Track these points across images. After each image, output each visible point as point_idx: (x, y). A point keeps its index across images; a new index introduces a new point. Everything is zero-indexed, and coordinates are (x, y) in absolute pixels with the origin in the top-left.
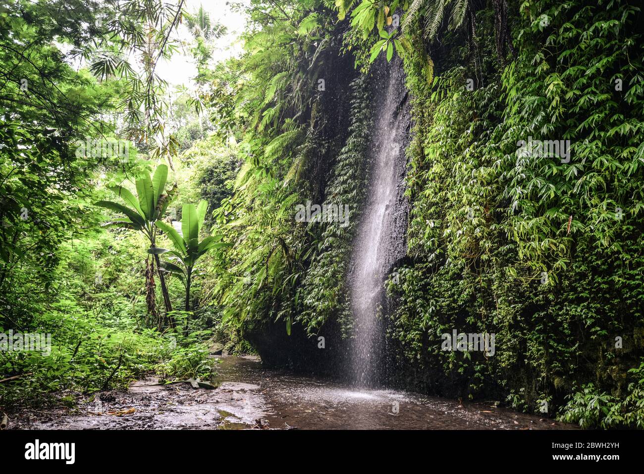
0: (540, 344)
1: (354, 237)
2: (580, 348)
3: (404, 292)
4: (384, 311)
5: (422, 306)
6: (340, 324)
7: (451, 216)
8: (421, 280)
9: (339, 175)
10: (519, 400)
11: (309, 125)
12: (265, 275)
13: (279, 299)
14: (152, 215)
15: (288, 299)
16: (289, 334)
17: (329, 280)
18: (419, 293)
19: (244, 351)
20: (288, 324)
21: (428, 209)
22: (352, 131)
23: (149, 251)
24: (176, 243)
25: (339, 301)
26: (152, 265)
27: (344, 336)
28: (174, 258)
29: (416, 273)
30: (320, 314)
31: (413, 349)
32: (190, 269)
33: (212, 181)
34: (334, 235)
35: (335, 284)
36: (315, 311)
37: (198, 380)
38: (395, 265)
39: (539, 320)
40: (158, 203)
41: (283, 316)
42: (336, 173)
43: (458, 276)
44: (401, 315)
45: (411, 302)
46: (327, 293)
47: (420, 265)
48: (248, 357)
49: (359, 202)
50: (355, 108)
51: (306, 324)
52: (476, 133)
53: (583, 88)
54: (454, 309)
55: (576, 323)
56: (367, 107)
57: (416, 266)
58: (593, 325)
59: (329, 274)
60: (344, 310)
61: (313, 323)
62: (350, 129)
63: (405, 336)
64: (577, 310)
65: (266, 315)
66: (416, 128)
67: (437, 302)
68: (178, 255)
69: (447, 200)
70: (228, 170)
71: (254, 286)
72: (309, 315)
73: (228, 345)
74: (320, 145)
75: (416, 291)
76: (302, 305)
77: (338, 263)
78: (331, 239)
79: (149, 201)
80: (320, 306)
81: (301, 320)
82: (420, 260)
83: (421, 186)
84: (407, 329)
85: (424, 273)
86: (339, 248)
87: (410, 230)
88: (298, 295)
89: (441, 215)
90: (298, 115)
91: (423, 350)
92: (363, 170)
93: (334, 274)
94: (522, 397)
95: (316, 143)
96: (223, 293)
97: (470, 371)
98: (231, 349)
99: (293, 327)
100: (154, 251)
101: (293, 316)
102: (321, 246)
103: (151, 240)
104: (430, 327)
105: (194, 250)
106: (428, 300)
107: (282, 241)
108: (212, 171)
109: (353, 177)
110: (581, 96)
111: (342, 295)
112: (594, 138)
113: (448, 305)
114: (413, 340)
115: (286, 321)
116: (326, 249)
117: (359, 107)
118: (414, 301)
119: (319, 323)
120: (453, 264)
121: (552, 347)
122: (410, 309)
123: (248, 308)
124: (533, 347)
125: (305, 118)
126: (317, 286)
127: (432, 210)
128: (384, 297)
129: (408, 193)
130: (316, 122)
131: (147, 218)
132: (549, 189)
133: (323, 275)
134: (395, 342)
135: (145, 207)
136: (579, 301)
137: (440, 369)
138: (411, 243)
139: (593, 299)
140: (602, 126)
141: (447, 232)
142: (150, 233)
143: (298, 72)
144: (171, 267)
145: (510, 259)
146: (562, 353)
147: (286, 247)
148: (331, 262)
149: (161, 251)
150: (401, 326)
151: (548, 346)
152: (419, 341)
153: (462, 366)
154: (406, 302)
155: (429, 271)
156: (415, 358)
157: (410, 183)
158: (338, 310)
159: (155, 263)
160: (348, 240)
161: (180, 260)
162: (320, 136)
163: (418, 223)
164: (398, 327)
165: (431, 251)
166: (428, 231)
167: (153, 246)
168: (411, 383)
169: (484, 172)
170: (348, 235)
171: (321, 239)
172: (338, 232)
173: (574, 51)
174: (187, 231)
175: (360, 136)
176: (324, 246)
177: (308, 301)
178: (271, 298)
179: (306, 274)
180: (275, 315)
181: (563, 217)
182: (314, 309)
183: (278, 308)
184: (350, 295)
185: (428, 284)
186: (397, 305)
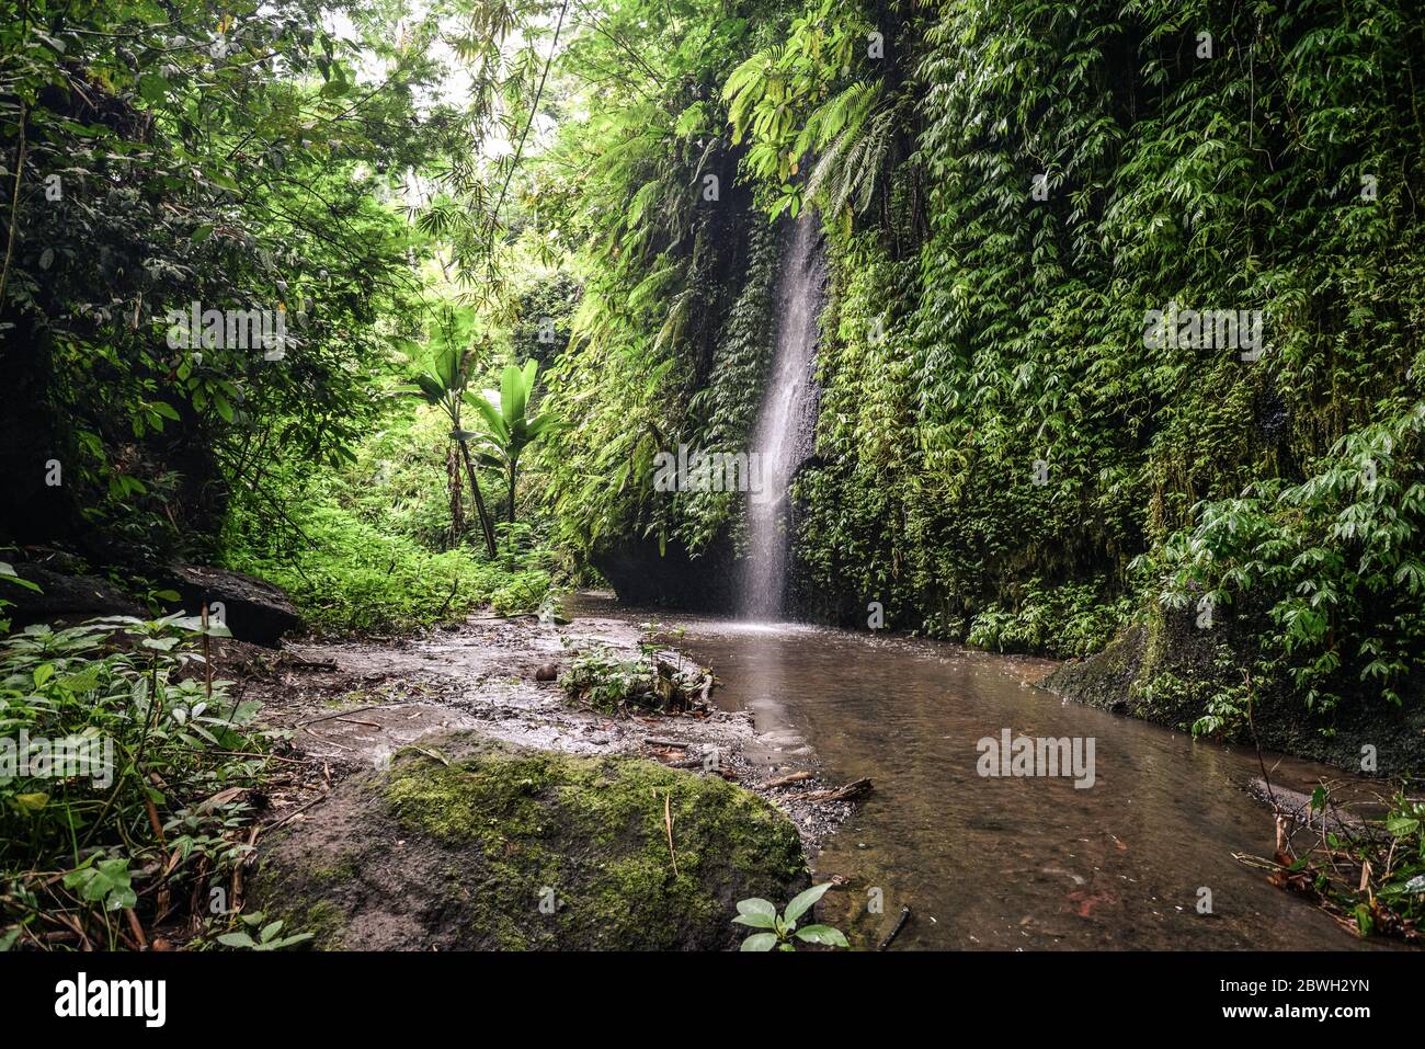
0: (951, 561)
1: (753, 425)
2: (984, 565)
3: (811, 500)
4: (789, 523)
5: (832, 517)
6: (733, 541)
7: (865, 412)
8: (832, 486)
9: (733, 335)
10: (935, 626)
11: (689, 262)
12: (628, 472)
13: (648, 507)
14: (453, 382)
15: (661, 508)
16: (663, 554)
18: (829, 502)
19: (587, 583)
20: (662, 541)
21: (842, 399)
22: (752, 276)
23: (452, 436)
24: (493, 423)
25: (732, 511)
26: (457, 456)
27: (738, 555)
28: (488, 445)
29: (826, 477)
30: (706, 526)
31: (822, 571)
32: (513, 462)
33: (531, 317)
34: (726, 421)
36: (699, 523)
37: (546, 612)
38: (802, 466)
39: (948, 535)
40: (462, 363)
41: (654, 530)
42: (729, 332)
43: (870, 484)
44: (807, 529)
45: (819, 513)
46: (716, 501)
47: (831, 468)
48: (593, 593)
49: (760, 377)
50: (755, 242)
51: (688, 542)
52: (896, 314)
53: (987, 294)
54: (867, 522)
55: (979, 535)
56: (772, 242)
57: (827, 468)
58: (992, 541)
60: (738, 521)
61: (697, 539)
62: (747, 273)
63: (813, 555)
64: (980, 524)
65: (628, 529)
66: (832, 288)
67: (850, 513)
68: (495, 441)
69: (861, 391)
70: (557, 299)
71: (611, 489)
72: (691, 528)
73: (559, 576)
74: (706, 291)
75: (826, 500)
76: (681, 514)
78: (721, 427)
79: (450, 361)
80: (706, 516)
81: (680, 536)
82: (830, 461)
83: (833, 369)
84: (816, 545)
85: (836, 478)
86: (732, 439)
87: (820, 424)
88: (676, 501)
89: (853, 408)
90: (674, 243)
91: (834, 570)
92: (765, 332)
94: (938, 622)
95: (700, 288)
96: (558, 497)
97: (887, 596)
98: (563, 582)
99: (668, 545)
100: (458, 435)
101: (669, 530)
102: (707, 436)
103: (453, 418)
104: (840, 544)
105: (520, 437)
106: (839, 511)
107: (652, 426)
108: (530, 300)
109: (750, 342)
110: (984, 303)
111: (736, 502)
112: (993, 349)
113: (863, 517)
114: (823, 559)
115: (658, 538)
116: (714, 440)
117: (761, 241)
118: (823, 511)
119: (704, 539)
120: (864, 470)
121: (960, 564)
122: (818, 521)
123: (605, 519)
124: (944, 567)
125: (685, 249)
127: (845, 402)
128: (788, 505)
129: (819, 375)
130: (701, 258)
131: (447, 387)
132: (952, 397)
134: (801, 563)
135: (444, 371)
136: (980, 515)
138: (821, 438)
139: (994, 514)
140: (1002, 336)
141: (858, 431)
142: (452, 409)
143: (673, 183)
144: (486, 459)
145: (917, 467)
146: (970, 570)
147: (659, 436)
149: (468, 435)
150: (809, 542)
151: (956, 563)
152: (829, 560)
153: (878, 590)
154: (813, 513)
155: (839, 477)
156: (825, 581)
157: (822, 364)
158: (728, 522)
159: (461, 453)
160: (744, 428)
161: (497, 448)
162: (707, 278)
163: (829, 416)
164: (804, 544)
165: (843, 451)
166: (838, 427)
167: (456, 428)
168: (821, 614)
169: (896, 367)
170: (744, 422)
171: (708, 426)
172: (731, 418)
173: (980, 252)
174: (509, 406)
175: (762, 283)
176: (711, 436)
177: (690, 510)
178: (635, 505)
180: (642, 529)
181: (966, 427)
182: (698, 520)
183: (647, 519)
185: (840, 491)
186: (804, 515)
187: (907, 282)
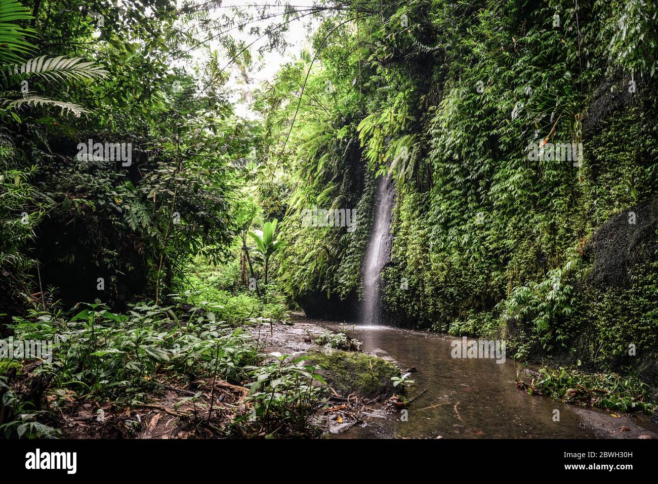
0: (442, 303)
1: (366, 249)
2: (454, 304)
3: (389, 278)
4: (380, 287)
5: (397, 285)
6: (358, 293)
7: (410, 247)
8: (397, 273)
10: (436, 327)
11: (341, 184)
12: (315, 265)
13: (323, 279)
14: (244, 227)
15: (328, 279)
16: (328, 298)
17: (352, 270)
19: (292, 308)
20: (329, 293)
21: (401, 241)
22: (366, 191)
23: (243, 249)
24: (259, 244)
25: (358, 281)
26: (244, 257)
27: (360, 299)
28: (257, 253)
29: (395, 270)
30: (347, 288)
31: (393, 306)
32: (267, 260)
34: (355, 247)
35: (356, 273)
36: (344, 286)
37: (285, 320)
38: (385, 266)
39: (440, 293)
41: (326, 288)
43: (412, 273)
44: (388, 289)
45: (392, 283)
46: (351, 277)
47: (397, 267)
48: (294, 313)
49: (369, 230)
50: (367, 178)
51: (340, 293)
52: (421, 212)
53: (453, 209)
54: (411, 287)
55: (452, 294)
57: (395, 267)
58: (456, 296)
59: (352, 267)
60: (360, 286)
61: (344, 292)
62: (364, 190)
63: (390, 299)
64: (452, 290)
65: (314, 287)
66: (397, 199)
68: (260, 251)
69: (408, 239)
71: (308, 271)
72: (341, 288)
74: (347, 196)
75: (395, 279)
76: (337, 282)
77: (357, 262)
78: (353, 249)
80: (348, 284)
81: (336, 291)
82: (397, 264)
83: (398, 230)
84: (391, 296)
85: (398, 270)
86: (357, 254)
87: (392, 250)
88: (335, 277)
89: (405, 245)
90: (335, 177)
91: (398, 306)
92: (371, 213)
93: (355, 267)
94: (438, 326)
95: (345, 195)
96: (283, 273)
97: (418, 315)
99: (331, 294)
100: (245, 248)
101: (331, 289)
102: (348, 252)
103: (243, 241)
104: (401, 295)
105: (270, 249)
107: (325, 247)
109: (365, 216)
110: (452, 212)
111: (359, 278)
112: (455, 229)
114: (393, 301)
115: (327, 291)
116: (351, 254)
117: (369, 178)
118: (394, 283)
119: (346, 292)
120: (409, 268)
122: (392, 287)
123: (305, 283)
124: (439, 305)
125: (339, 179)
126: (346, 273)
129: (392, 232)
130: (345, 183)
132: (441, 244)
133: (349, 267)
134: (385, 302)
136: (452, 286)
137: (406, 314)
138: (393, 256)
139: (457, 286)
140: (458, 224)
141: (407, 254)
142: (243, 237)
143: (335, 155)
144: (257, 259)
145: (429, 268)
146: (449, 306)
147: (328, 251)
148: (353, 261)
149: (249, 248)
150: (388, 294)
151: (444, 304)
152: (396, 302)
154: (390, 283)
155: (400, 270)
156: (394, 310)
157: (393, 228)
158: (357, 286)
159: (246, 256)
160: (363, 250)
161: (261, 254)
162: (348, 191)
163: (396, 247)
165: (402, 261)
166: (400, 252)
167: (245, 245)
168: (393, 322)
169: (421, 232)
170: (362, 247)
171: (348, 248)
172: (357, 246)
174: (266, 238)
175: (369, 194)
176: (349, 252)
177: (341, 281)
178: (318, 278)
179: (339, 266)
180: (320, 288)
181: (446, 255)
183: (322, 284)
184: (363, 279)
185: (400, 275)
186: (386, 284)
187: (425, 201)
